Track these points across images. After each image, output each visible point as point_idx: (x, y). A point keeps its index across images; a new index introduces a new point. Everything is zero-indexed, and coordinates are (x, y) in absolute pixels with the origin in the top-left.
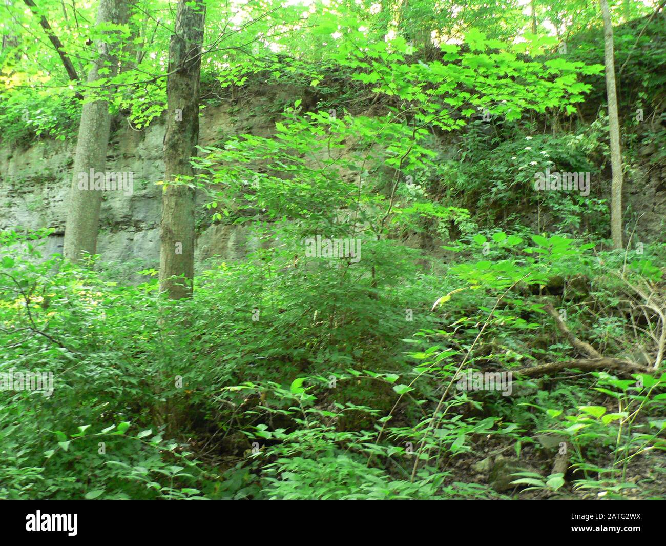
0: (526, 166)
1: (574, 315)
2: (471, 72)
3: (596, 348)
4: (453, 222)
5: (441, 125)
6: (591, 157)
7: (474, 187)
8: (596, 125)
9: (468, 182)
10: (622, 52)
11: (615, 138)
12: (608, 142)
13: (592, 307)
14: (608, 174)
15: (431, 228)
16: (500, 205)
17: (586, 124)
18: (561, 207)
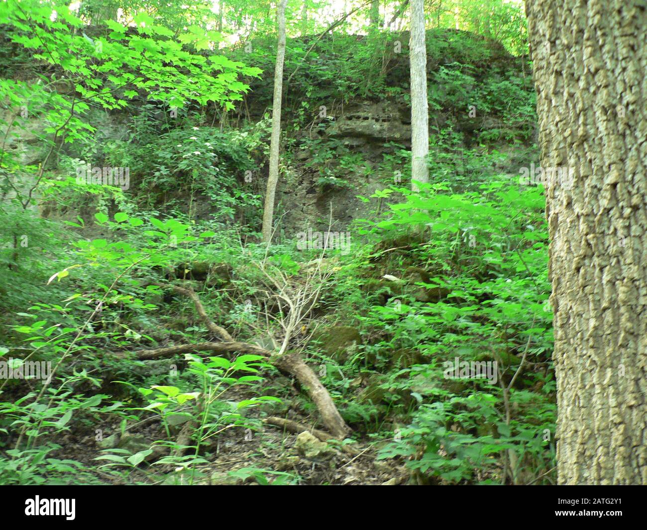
0: (190, 154)
1: (214, 300)
2: (138, 55)
3: (230, 333)
4: (113, 201)
5: (102, 102)
6: (253, 155)
7: (139, 168)
8: (260, 125)
9: (133, 163)
10: (292, 62)
11: (275, 140)
12: (269, 143)
13: (231, 293)
14: (265, 172)
15: (91, 205)
16: (162, 189)
17: (253, 123)
18: (219, 198)
